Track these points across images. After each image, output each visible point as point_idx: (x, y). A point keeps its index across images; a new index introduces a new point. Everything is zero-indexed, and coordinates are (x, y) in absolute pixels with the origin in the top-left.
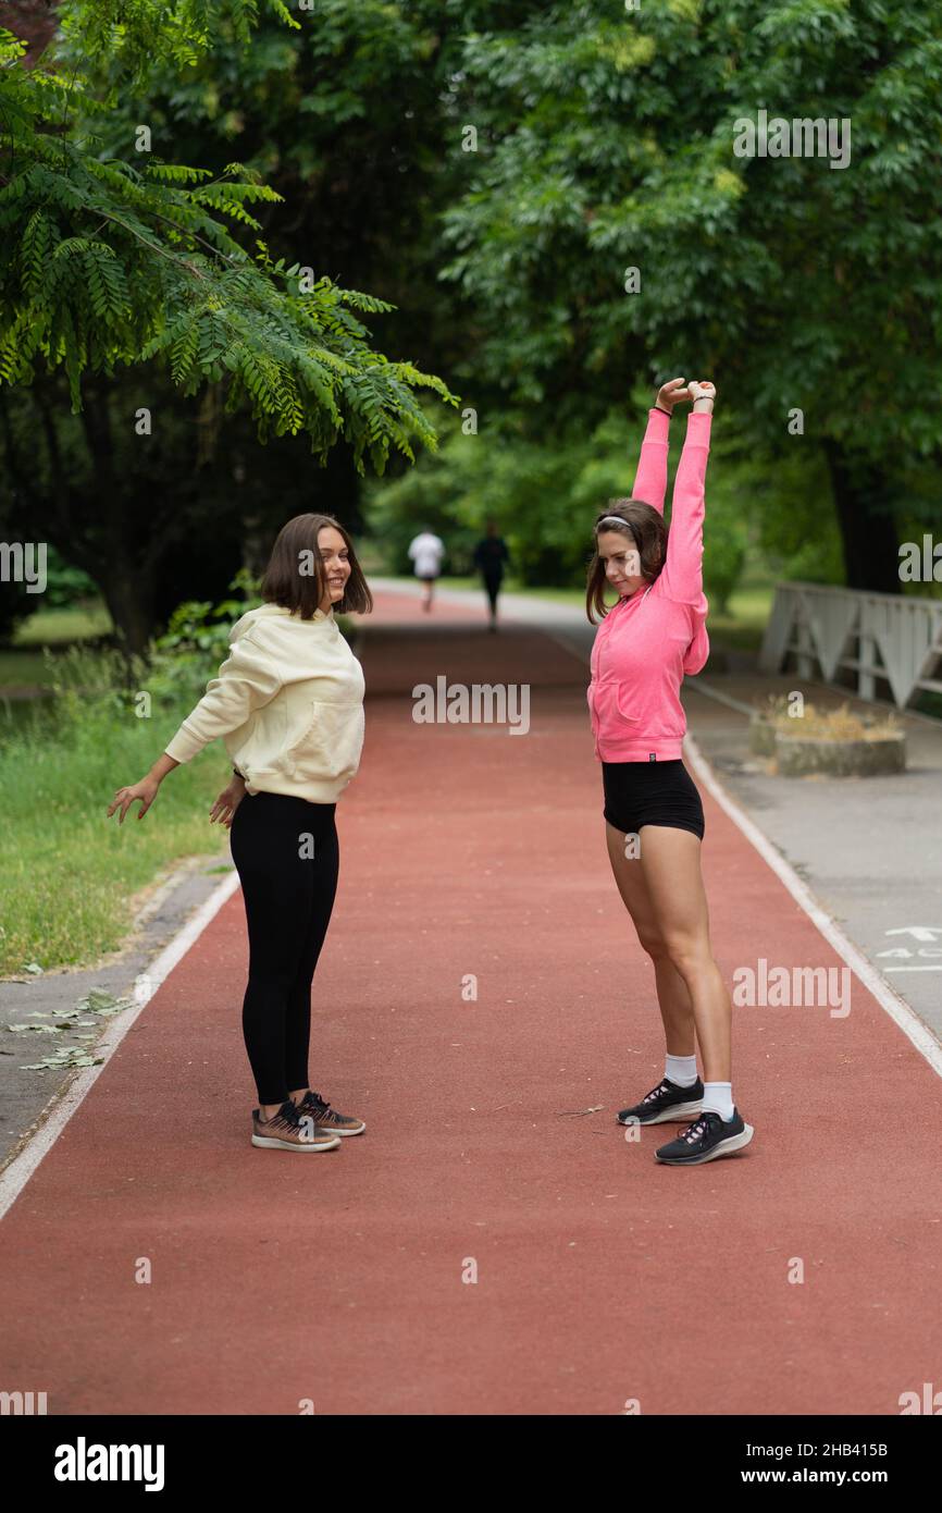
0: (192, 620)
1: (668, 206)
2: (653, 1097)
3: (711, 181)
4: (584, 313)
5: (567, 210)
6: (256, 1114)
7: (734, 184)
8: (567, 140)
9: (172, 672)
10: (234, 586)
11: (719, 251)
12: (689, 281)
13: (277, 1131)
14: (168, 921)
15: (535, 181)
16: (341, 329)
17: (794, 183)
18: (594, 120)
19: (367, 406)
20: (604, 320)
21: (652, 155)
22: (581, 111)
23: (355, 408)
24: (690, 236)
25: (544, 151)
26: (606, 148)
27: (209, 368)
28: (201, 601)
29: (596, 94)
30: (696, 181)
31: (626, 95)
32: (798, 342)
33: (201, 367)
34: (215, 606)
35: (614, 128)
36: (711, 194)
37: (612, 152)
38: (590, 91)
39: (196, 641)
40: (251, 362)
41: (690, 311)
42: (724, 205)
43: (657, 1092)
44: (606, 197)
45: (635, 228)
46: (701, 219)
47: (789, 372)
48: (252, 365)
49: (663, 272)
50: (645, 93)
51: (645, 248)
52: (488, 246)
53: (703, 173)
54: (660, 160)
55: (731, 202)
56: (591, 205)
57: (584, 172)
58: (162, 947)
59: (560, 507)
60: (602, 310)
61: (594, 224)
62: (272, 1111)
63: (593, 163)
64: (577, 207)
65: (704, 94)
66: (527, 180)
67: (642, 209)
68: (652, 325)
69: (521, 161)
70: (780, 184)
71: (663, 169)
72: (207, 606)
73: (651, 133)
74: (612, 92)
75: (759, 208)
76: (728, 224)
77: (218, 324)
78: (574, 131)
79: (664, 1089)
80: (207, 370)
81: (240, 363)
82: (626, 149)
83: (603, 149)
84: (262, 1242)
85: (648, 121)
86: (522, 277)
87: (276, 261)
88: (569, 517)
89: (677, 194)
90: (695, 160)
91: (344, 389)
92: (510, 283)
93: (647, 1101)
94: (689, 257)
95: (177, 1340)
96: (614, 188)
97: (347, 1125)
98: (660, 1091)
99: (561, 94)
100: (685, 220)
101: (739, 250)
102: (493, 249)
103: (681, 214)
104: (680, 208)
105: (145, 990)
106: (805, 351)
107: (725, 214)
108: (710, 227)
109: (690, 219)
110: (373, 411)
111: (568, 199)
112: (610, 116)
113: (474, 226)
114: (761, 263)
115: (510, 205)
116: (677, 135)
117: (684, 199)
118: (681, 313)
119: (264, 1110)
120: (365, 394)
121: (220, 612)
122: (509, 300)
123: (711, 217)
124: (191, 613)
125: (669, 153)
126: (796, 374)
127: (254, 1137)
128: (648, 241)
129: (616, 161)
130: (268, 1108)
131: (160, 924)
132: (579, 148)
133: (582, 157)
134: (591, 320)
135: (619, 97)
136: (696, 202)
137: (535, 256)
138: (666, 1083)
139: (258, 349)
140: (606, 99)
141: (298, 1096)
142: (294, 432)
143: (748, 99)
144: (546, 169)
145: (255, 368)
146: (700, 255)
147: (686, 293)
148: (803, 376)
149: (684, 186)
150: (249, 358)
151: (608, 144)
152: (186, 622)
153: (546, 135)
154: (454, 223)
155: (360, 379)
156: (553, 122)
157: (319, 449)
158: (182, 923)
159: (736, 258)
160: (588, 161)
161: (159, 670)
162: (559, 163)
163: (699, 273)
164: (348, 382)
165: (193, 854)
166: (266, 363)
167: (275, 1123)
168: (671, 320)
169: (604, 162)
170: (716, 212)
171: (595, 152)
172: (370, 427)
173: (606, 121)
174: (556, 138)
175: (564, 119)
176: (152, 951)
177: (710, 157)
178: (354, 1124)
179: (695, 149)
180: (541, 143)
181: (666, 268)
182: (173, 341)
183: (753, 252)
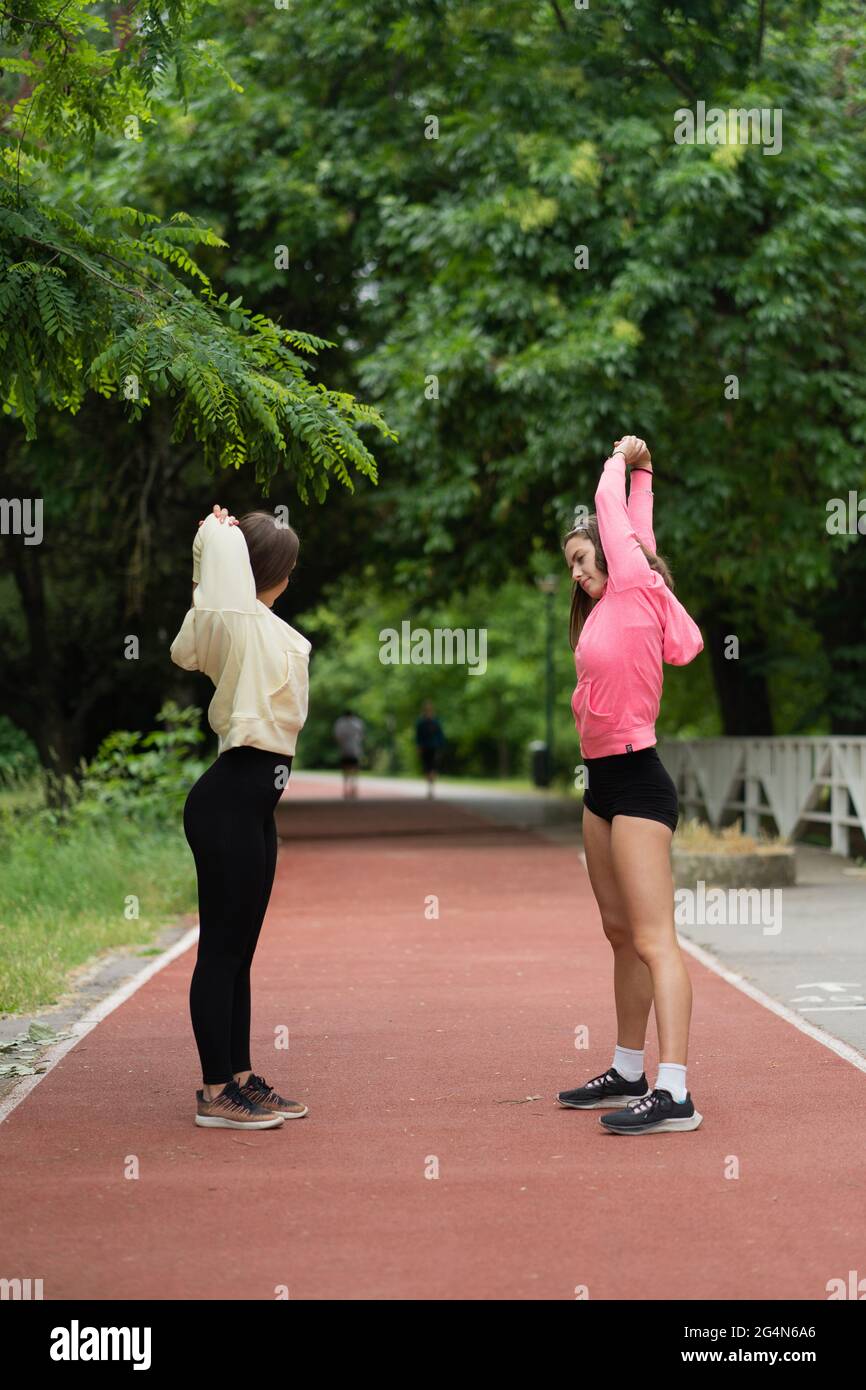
0: (122, 748)
1: (570, 352)
2: (596, 1083)
3: (610, 331)
4: (491, 467)
5: (475, 355)
6: (200, 1094)
7: (632, 333)
8: (477, 294)
9: (103, 796)
10: (160, 717)
11: (617, 394)
12: (589, 421)
13: (220, 1109)
14: (103, 986)
15: (445, 334)
16: (281, 364)
17: (686, 335)
18: (502, 276)
19: (308, 430)
20: (509, 473)
21: (554, 309)
22: (488, 268)
23: (295, 433)
24: (591, 380)
25: (453, 306)
26: (513, 301)
27: (156, 375)
28: (131, 730)
29: (503, 252)
30: (596, 328)
31: (530, 252)
32: (691, 482)
33: (148, 375)
34: (144, 737)
35: (519, 283)
36: (609, 341)
37: (517, 306)
38: (497, 248)
39: (126, 768)
40: (195, 373)
41: (591, 451)
42: (622, 350)
43: (602, 1080)
44: (512, 348)
45: (541, 371)
46: (601, 363)
47: (683, 510)
48: (197, 376)
49: (566, 415)
50: (548, 252)
51: (550, 391)
52: (401, 394)
53: (602, 323)
54: (562, 313)
55: (629, 348)
56: (500, 354)
57: (492, 325)
58: (98, 1001)
59: (455, 701)
60: (506, 464)
61: (501, 368)
62: (216, 1091)
63: (500, 316)
64: (485, 353)
65: (605, 253)
66: (438, 333)
67: (548, 353)
68: (555, 464)
69: (433, 316)
70: (673, 335)
71: (565, 320)
72: (136, 736)
73: (553, 288)
74: (518, 250)
75: (654, 356)
76: (628, 369)
77: (165, 338)
78: (482, 286)
79: (609, 1078)
80: (153, 377)
81: (185, 375)
82: (531, 303)
83: (510, 303)
84: (211, 1190)
85: (551, 278)
86: (434, 422)
87: (219, 295)
88: (463, 711)
89: (578, 341)
90: (595, 311)
91: (286, 414)
92: (422, 428)
93: (590, 1085)
94: (589, 398)
95: (130, 1259)
96: (520, 339)
97: (289, 1108)
98: (606, 1079)
99: (471, 255)
100: (586, 364)
101: (635, 395)
102: (406, 397)
103: (583, 358)
104: (582, 352)
105: (83, 1028)
106: (700, 489)
107: (623, 358)
108: (610, 370)
109: (591, 361)
110: (313, 436)
111: (476, 347)
112: (517, 274)
113: (389, 375)
114: (657, 407)
115: (422, 356)
116: (578, 290)
117: (584, 345)
118: (582, 451)
119: (209, 1091)
120: (305, 418)
121: (147, 742)
122: (421, 443)
123: (610, 360)
124: (121, 741)
125: (571, 307)
126: (689, 513)
127: (198, 1117)
128: (552, 383)
129: (522, 313)
130: (213, 1087)
131: (96, 988)
132: (487, 301)
133: (490, 309)
134: (497, 474)
135: (524, 254)
136: (596, 346)
137: (446, 402)
138: (613, 1073)
139: (202, 363)
140: (513, 256)
141: (243, 1078)
142: (237, 466)
143: (644, 254)
144: (455, 323)
145: (199, 379)
146: (600, 396)
147: (586, 433)
148: (696, 515)
149: (585, 334)
150: (194, 370)
151: (514, 298)
152: (116, 750)
153: (456, 292)
154: (371, 372)
155: (301, 407)
156: (462, 280)
157: (263, 480)
158: (116, 986)
159: (633, 402)
160: (494, 313)
161: (92, 795)
162: (467, 316)
163: (598, 412)
164: (289, 409)
165: (123, 944)
166: (209, 376)
167: (219, 1102)
168: (573, 460)
169: (510, 315)
170: (615, 356)
171: (503, 305)
172: (311, 450)
173: (511, 277)
174: (467, 293)
175: (472, 278)
176: (88, 1004)
177: (609, 309)
178: (296, 1108)
179: (595, 301)
180: (451, 299)
181: (568, 413)
182: (122, 353)
183: (649, 397)
